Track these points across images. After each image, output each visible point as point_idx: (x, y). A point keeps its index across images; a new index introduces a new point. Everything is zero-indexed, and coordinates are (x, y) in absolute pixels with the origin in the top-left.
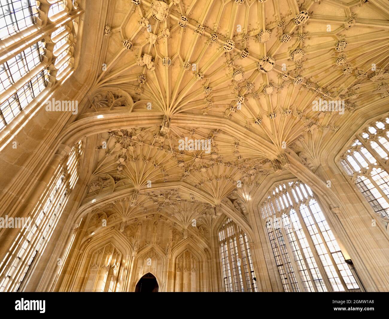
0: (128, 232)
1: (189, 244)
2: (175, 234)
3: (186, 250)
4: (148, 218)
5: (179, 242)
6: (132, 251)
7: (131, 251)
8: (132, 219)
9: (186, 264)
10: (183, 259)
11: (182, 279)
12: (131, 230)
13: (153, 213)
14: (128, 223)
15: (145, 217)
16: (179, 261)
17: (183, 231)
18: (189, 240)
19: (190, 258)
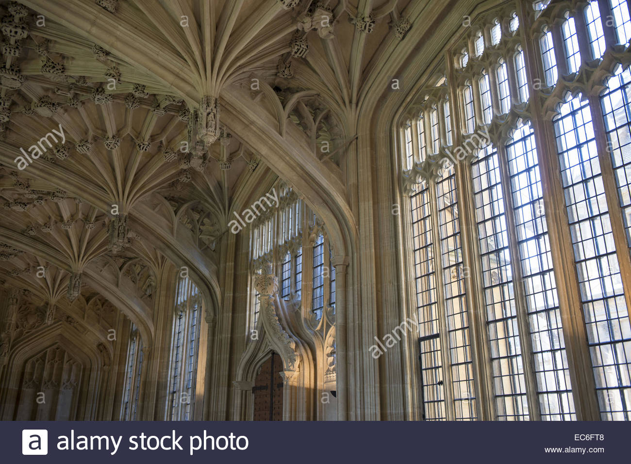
1: (60, 335)
2: (26, 312)
3: (55, 346)
5: (33, 331)
9: (51, 375)
10: (45, 363)
17: (46, 307)
18: (63, 326)
19: (62, 362)
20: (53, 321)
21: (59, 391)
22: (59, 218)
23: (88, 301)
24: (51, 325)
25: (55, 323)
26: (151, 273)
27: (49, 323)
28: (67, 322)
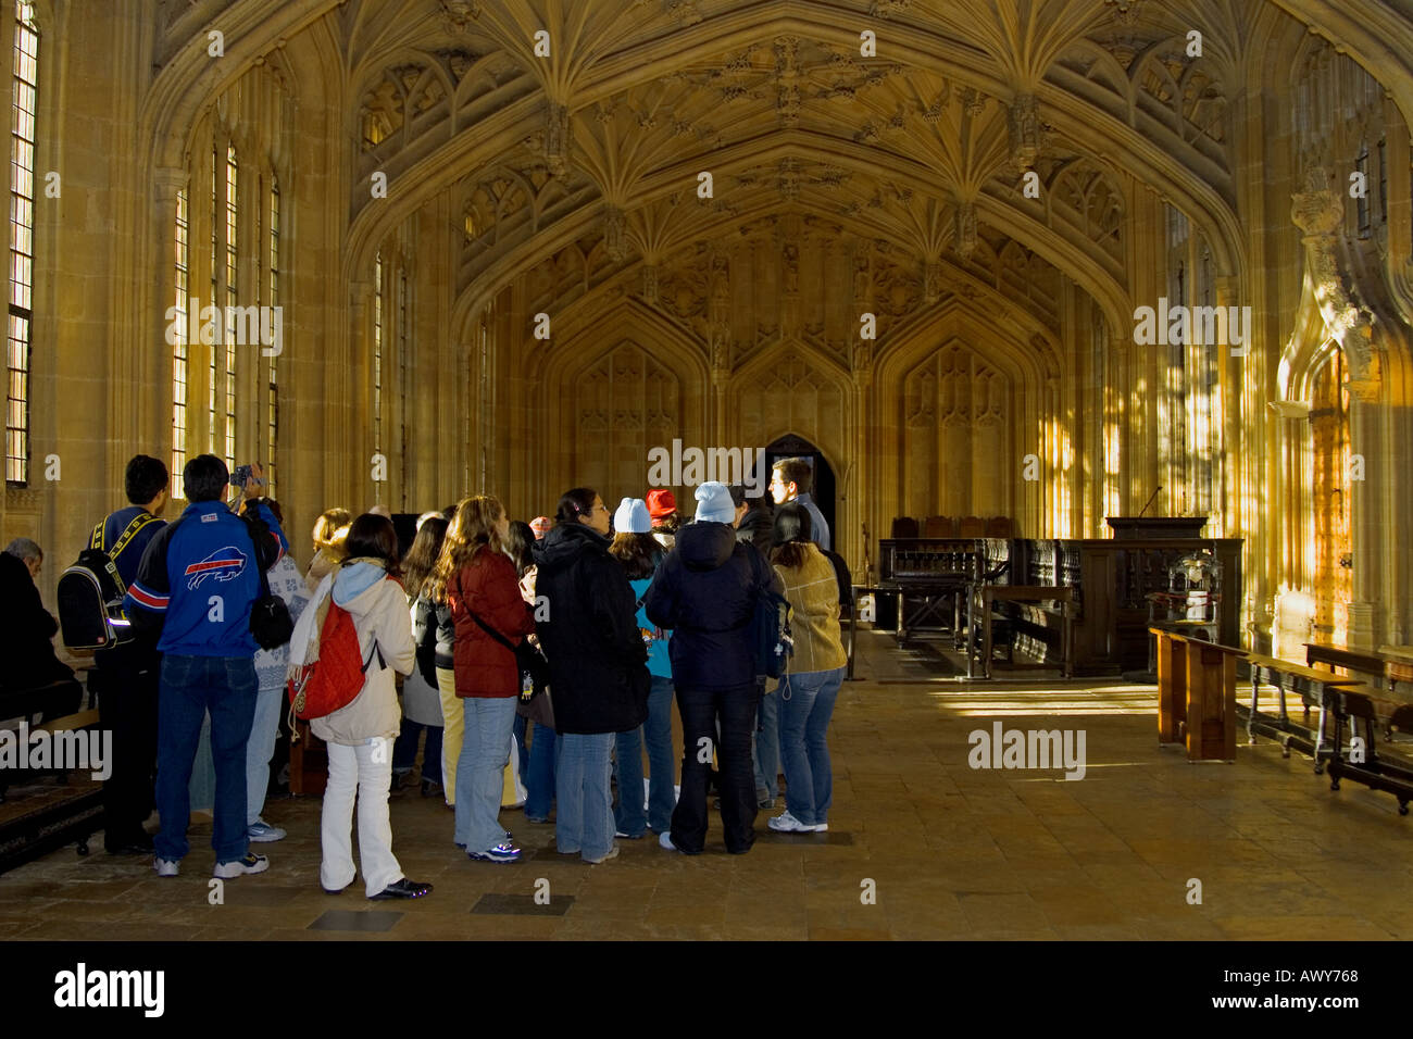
0: (684, 301)
1: (957, 320)
2: (887, 284)
3: (950, 345)
4: (751, 235)
5: (906, 318)
6: (710, 368)
7: (706, 368)
8: (685, 249)
9: (951, 399)
10: (936, 379)
11: (934, 451)
12: (692, 292)
13: (772, 210)
14: (669, 265)
15: (738, 234)
16: (918, 387)
17: (922, 270)
18: (957, 304)
19: (969, 375)
20: (939, 296)
21: (971, 429)
22: (915, 103)
23: (998, 252)
24: (937, 304)
25: (943, 300)
26: (1110, 184)
27: (933, 300)
28: (965, 295)
